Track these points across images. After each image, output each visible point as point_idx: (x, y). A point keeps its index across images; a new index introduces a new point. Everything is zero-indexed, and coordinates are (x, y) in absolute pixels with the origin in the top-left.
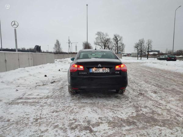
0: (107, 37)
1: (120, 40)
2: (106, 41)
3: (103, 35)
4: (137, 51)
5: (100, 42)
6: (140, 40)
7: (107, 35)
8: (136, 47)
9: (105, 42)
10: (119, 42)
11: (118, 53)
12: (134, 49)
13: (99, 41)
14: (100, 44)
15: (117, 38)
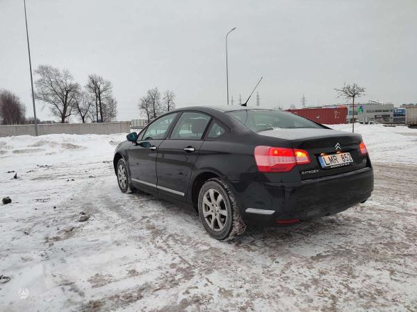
0: (69, 82)
1: (105, 90)
2: (67, 92)
3: (58, 75)
4: (146, 115)
5: (49, 92)
6: (149, 92)
7: (67, 76)
8: (144, 108)
9: (65, 94)
10: (104, 93)
11: (102, 121)
12: (139, 111)
13: (48, 90)
14: (51, 98)
15: (99, 83)
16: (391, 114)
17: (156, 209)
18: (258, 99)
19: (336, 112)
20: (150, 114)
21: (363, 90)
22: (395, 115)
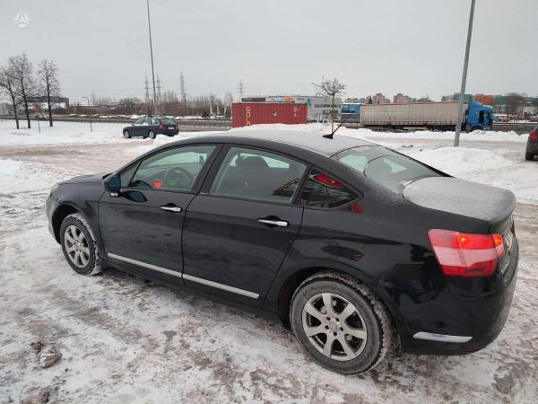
8: (3, 85)
16: (339, 110)
17: (176, 312)
18: (182, 82)
19: (295, 109)
20: (17, 97)
21: (342, 87)
22: (343, 112)
